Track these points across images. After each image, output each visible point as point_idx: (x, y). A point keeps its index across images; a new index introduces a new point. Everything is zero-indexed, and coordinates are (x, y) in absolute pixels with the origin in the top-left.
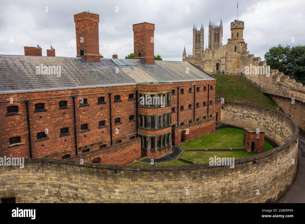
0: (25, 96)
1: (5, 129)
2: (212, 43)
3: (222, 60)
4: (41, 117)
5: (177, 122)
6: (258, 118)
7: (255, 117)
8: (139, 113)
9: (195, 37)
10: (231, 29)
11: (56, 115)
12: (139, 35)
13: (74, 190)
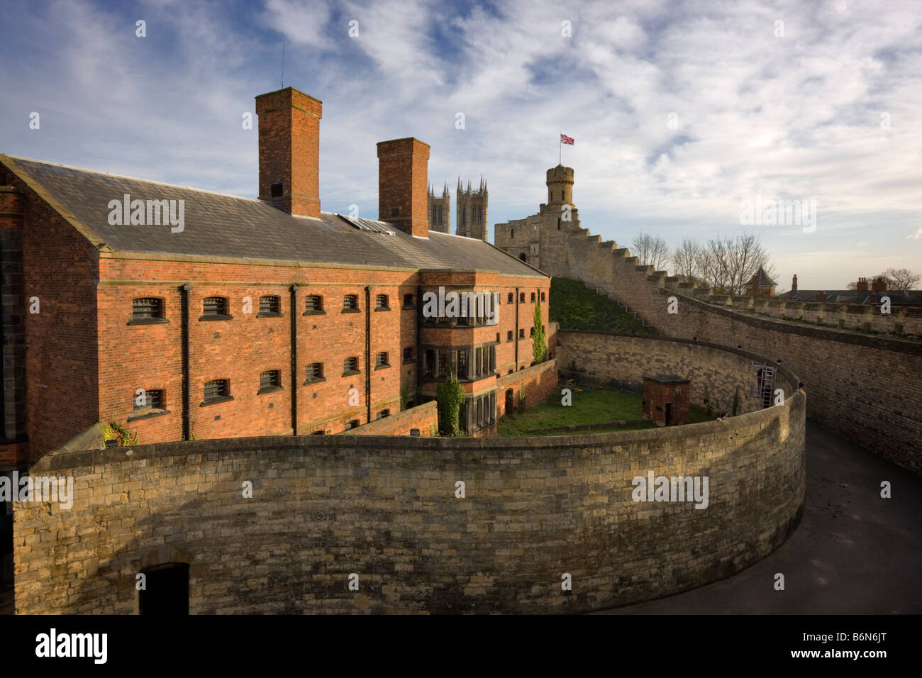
0: (182, 271)
1: (124, 365)
2: (468, 225)
3: (532, 247)
4: (217, 336)
5: (515, 363)
6: (644, 361)
7: (635, 358)
8: (424, 343)
9: (430, 211)
10: (548, 184)
11: (253, 334)
12: (395, 166)
13: (379, 520)
